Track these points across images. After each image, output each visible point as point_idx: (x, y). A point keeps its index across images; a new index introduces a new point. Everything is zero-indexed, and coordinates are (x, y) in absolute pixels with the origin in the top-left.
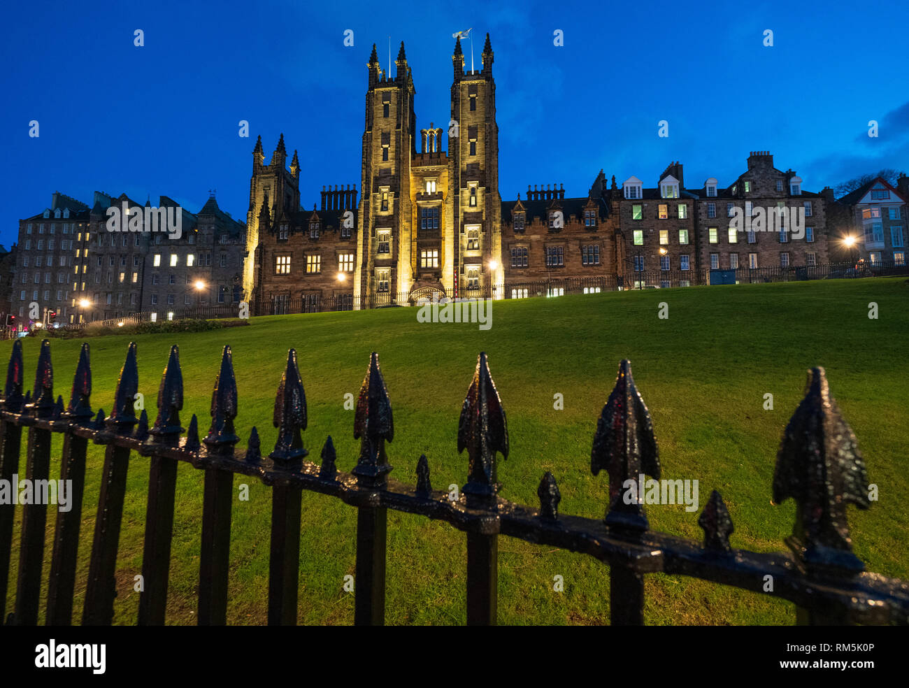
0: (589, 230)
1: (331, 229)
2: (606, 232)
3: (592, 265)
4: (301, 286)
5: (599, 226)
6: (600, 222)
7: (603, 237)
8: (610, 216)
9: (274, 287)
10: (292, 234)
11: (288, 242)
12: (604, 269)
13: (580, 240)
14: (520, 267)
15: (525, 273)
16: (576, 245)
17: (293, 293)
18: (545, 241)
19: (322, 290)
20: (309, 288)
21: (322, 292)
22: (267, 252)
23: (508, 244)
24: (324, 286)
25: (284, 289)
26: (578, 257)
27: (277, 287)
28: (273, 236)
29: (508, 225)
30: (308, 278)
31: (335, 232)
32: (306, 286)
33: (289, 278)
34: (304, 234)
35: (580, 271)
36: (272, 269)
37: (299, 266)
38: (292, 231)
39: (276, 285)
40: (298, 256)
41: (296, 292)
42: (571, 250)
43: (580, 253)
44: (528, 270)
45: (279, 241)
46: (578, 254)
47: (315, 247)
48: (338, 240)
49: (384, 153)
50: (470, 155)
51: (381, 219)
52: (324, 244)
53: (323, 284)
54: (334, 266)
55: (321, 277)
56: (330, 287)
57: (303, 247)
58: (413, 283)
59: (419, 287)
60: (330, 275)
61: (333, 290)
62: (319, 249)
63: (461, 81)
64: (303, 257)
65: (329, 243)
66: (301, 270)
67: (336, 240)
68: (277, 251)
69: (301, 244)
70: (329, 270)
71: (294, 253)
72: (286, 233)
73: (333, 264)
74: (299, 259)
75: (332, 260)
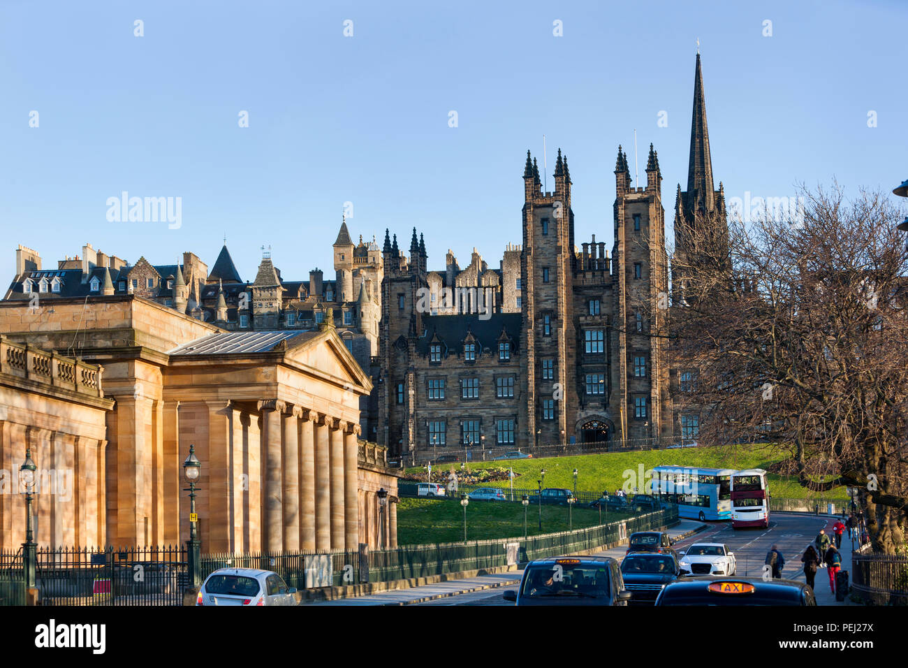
1: (487, 352)
4: (458, 413)
9: (429, 413)
10: (446, 356)
11: (442, 366)
17: (449, 419)
19: (481, 417)
20: (467, 414)
21: (481, 419)
22: (419, 375)
23: (676, 370)
24: (483, 412)
25: (440, 415)
27: (432, 413)
28: (424, 357)
31: (493, 355)
32: (464, 412)
33: (445, 404)
34: (459, 356)
36: (425, 394)
37: (455, 391)
38: (443, 354)
39: (430, 412)
40: (453, 380)
41: (454, 418)
45: (431, 364)
47: (471, 370)
48: (497, 364)
49: (544, 274)
50: (636, 278)
51: (544, 345)
52: (482, 367)
53: (482, 410)
54: (493, 391)
55: (480, 402)
56: (491, 414)
57: (458, 371)
58: (579, 412)
59: (586, 416)
60: (489, 401)
61: (494, 417)
62: (476, 373)
63: (624, 199)
64: (459, 382)
65: (487, 367)
66: (457, 395)
67: (494, 362)
68: (429, 374)
69: (456, 368)
70: (488, 396)
71: (448, 377)
72: (438, 355)
73: (492, 389)
74: (455, 383)
75: (491, 384)
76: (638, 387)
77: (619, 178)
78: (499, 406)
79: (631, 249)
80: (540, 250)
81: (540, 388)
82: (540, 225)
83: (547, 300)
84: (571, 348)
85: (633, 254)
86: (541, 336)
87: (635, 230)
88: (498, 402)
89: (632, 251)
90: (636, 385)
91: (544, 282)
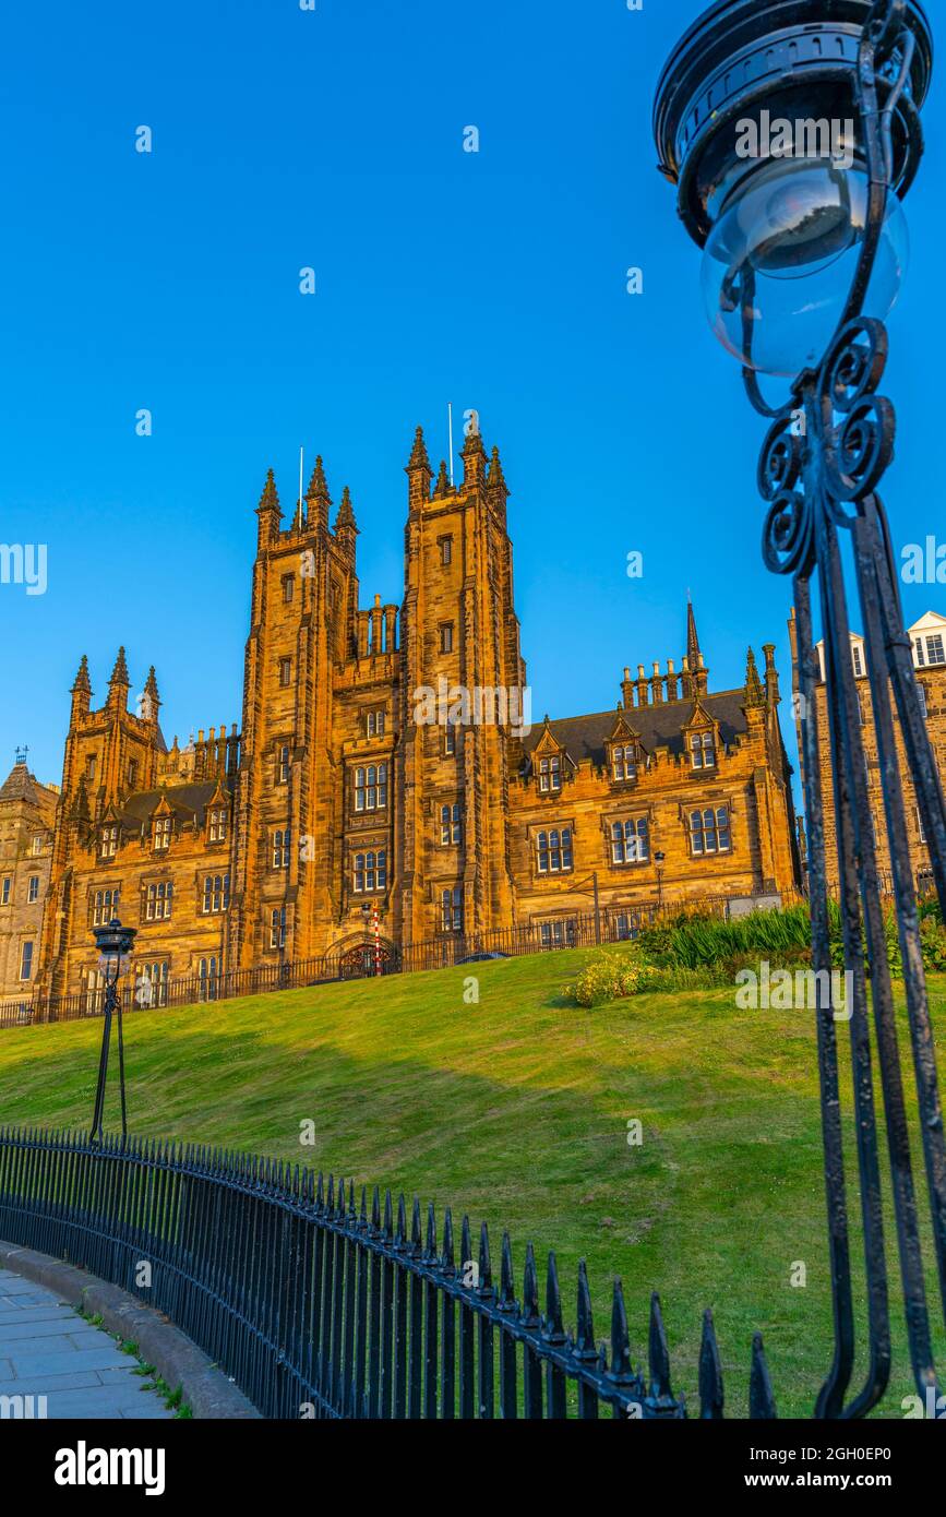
0: (697, 777)
2: (737, 778)
3: (710, 856)
5: (720, 767)
6: (721, 756)
7: (731, 789)
8: (743, 742)
9: (88, 954)
10: (123, 845)
11: (117, 863)
12: (737, 862)
13: (681, 802)
14: (555, 875)
15: (565, 887)
16: (673, 813)
18: (604, 811)
19: (169, 954)
20: (149, 950)
22: (79, 885)
23: (527, 826)
24: (174, 944)
26: (678, 839)
27: (93, 953)
28: (91, 851)
29: (527, 783)
30: (148, 930)
31: (198, 833)
32: (143, 947)
34: (144, 843)
35: (683, 870)
36: (85, 918)
37: (132, 907)
38: (121, 843)
39: (91, 950)
40: (131, 888)
42: (661, 825)
43: (681, 830)
44: (571, 877)
45: (100, 861)
46: (676, 834)
47: (161, 866)
48: (203, 850)
49: (282, 671)
50: (442, 652)
51: (274, 802)
52: (178, 859)
53: (174, 941)
54: (194, 903)
55: (170, 926)
56: (187, 946)
57: (141, 870)
58: (332, 928)
59: (345, 935)
60: (186, 922)
61: (193, 951)
62: (169, 871)
63: (423, 512)
64: (139, 890)
65: (186, 858)
66: (135, 914)
67: (198, 849)
68: (95, 881)
69: (137, 865)
70: (184, 913)
71: (124, 883)
72: (112, 845)
73: (192, 898)
74: (132, 892)
75: (192, 889)
76: (445, 866)
77: (414, 479)
78: (203, 931)
79: (433, 599)
80: (277, 629)
81: (265, 887)
82: (280, 585)
83: (284, 718)
84: (322, 802)
85: (437, 608)
86: (271, 786)
87: (443, 565)
88: (200, 923)
89: (436, 604)
90: (441, 863)
91: (281, 685)
